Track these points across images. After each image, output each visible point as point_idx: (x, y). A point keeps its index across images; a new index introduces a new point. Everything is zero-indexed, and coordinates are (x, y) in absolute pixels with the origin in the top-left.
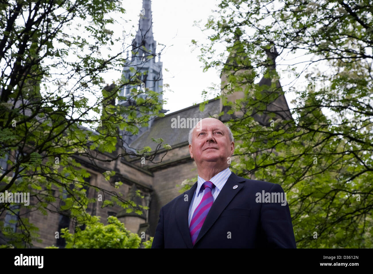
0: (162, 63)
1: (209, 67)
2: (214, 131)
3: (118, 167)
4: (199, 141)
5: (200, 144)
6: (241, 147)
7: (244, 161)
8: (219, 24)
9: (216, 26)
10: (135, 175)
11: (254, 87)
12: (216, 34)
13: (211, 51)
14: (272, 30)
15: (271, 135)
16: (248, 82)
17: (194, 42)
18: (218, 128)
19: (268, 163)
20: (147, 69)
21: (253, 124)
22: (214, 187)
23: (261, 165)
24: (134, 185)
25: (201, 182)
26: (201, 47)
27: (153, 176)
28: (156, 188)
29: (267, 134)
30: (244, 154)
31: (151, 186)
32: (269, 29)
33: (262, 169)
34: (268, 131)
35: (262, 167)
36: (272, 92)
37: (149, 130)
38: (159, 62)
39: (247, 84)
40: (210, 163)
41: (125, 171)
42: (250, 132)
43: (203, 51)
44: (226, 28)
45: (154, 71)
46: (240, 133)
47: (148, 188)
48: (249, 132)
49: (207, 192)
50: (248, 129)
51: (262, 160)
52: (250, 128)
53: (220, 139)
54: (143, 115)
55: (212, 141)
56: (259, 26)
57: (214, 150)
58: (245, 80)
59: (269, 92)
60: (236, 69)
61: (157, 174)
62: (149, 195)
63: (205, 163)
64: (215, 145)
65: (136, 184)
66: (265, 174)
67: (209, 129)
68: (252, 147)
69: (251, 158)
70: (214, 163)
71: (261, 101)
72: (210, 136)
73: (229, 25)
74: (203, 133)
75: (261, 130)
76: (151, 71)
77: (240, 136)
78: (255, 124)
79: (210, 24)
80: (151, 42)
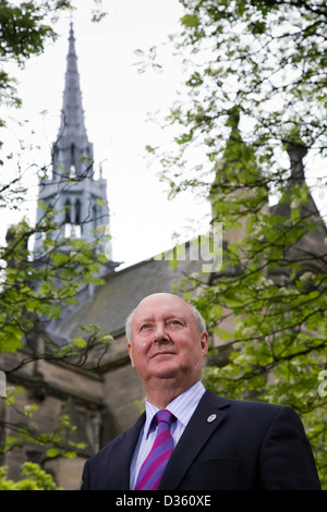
0: (105, 180)
1: (178, 190)
2: (168, 321)
3: (40, 369)
4: (142, 340)
5: (145, 345)
6: (246, 325)
7: (252, 351)
8: (189, 114)
9: (185, 119)
10: (71, 381)
11: (260, 218)
12: (188, 133)
13: (179, 162)
14: (285, 118)
15: (296, 302)
16: (250, 211)
17: (150, 149)
18: (174, 314)
19: (295, 351)
20: (81, 192)
21: (263, 284)
22: (174, 419)
23: (284, 355)
24: (70, 400)
25: (151, 411)
26: (163, 157)
27: (102, 381)
28: (110, 401)
29: (288, 300)
30: (251, 339)
31: (101, 399)
32: (278, 118)
33: (286, 363)
34: (290, 295)
35: (285, 358)
36: (292, 227)
37: (91, 300)
38: (101, 180)
39: (249, 215)
40: (164, 381)
41: (54, 375)
42: (259, 300)
43: (165, 163)
44: (203, 120)
45: (94, 196)
46: (241, 302)
47: (95, 404)
48: (257, 300)
49: (161, 431)
50: (254, 294)
51: (283, 347)
52: (257, 291)
53: (179, 334)
54: (66, 283)
55: (163, 341)
56: (261, 112)
57: (168, 355)
58: (243, 208)
59: (286, 228)
60: (227, 191)
61: (110, 376)
62: (98, 414)
63: (154, 380)
64: (169, 348)
65: (74, 397)
66: (292, 370)
67: (157, 318)
68: (264, 325)
69: (265, 344)
70: (172, 381)
71: (273, 245)
72: (159, 331)
73: (208, 114)
74: (148, 325)
75: (277, 294)
76: (88, 196)
77: (242, 308)
78: (267, 285)
79: (176, 114)
80: (84, 146)
